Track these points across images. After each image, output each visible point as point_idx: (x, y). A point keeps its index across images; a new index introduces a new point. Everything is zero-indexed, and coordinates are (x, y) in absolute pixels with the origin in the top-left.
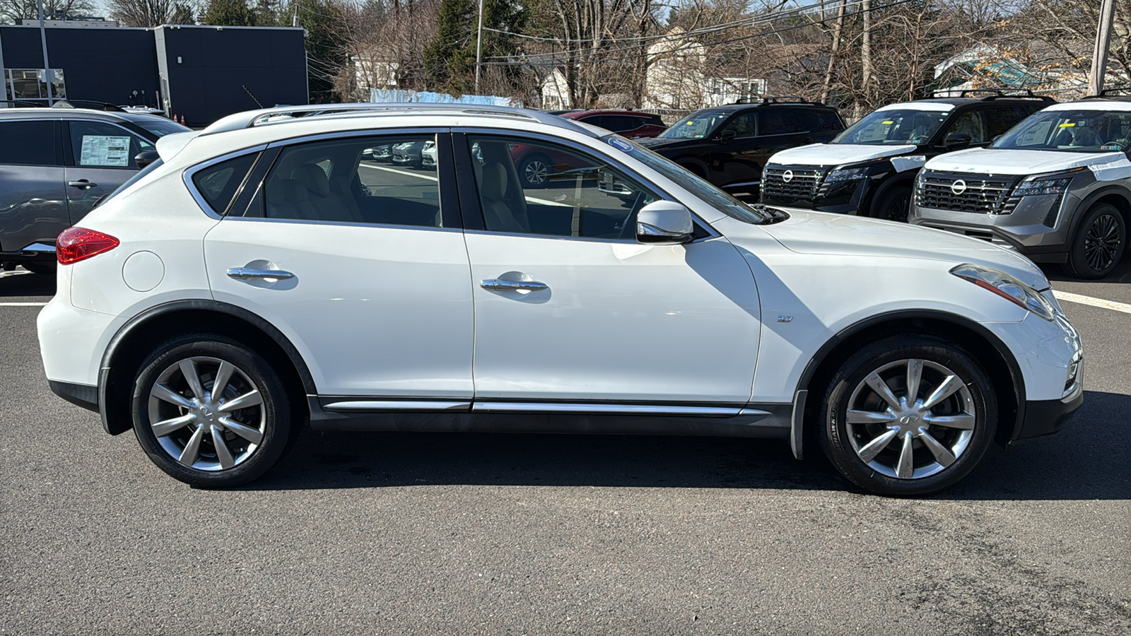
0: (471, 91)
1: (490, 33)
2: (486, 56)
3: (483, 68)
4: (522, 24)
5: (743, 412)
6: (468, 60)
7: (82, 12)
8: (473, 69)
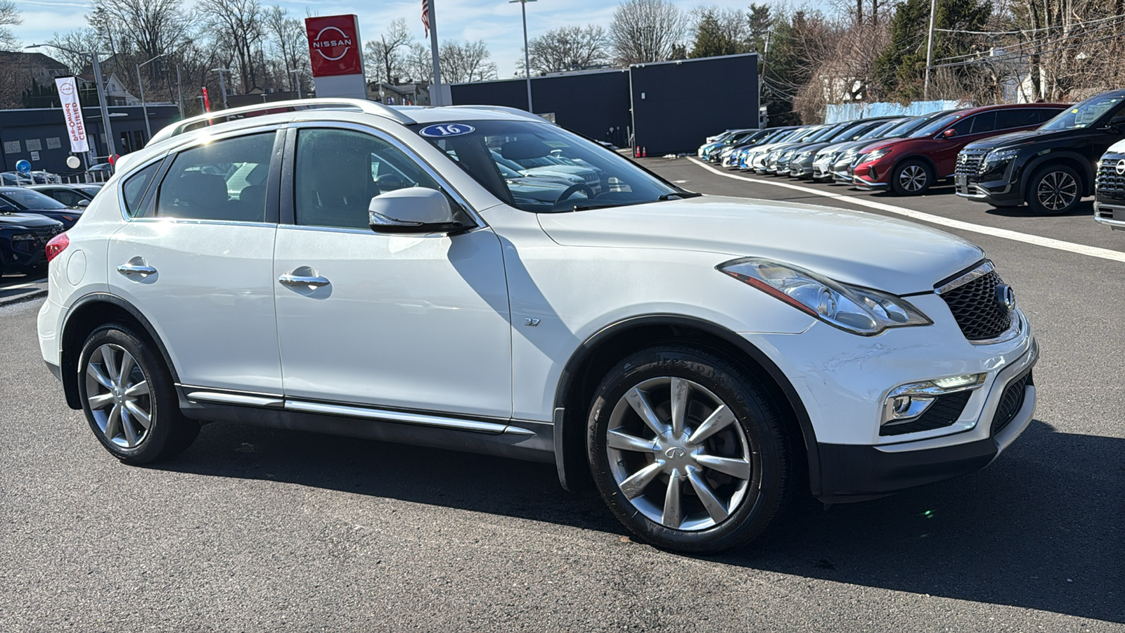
0: (919, 96)
1: (945, 34)
2: (937, 58)
3: (933, 71)
4: (982, 21)
5: (510, 429)
6: (918, 65)
7: (599, 61)
8: (922, 73)
